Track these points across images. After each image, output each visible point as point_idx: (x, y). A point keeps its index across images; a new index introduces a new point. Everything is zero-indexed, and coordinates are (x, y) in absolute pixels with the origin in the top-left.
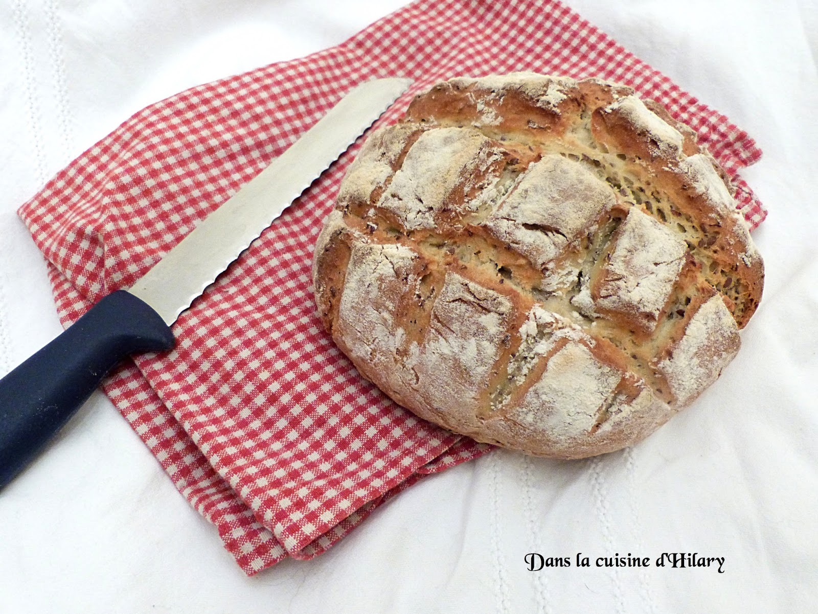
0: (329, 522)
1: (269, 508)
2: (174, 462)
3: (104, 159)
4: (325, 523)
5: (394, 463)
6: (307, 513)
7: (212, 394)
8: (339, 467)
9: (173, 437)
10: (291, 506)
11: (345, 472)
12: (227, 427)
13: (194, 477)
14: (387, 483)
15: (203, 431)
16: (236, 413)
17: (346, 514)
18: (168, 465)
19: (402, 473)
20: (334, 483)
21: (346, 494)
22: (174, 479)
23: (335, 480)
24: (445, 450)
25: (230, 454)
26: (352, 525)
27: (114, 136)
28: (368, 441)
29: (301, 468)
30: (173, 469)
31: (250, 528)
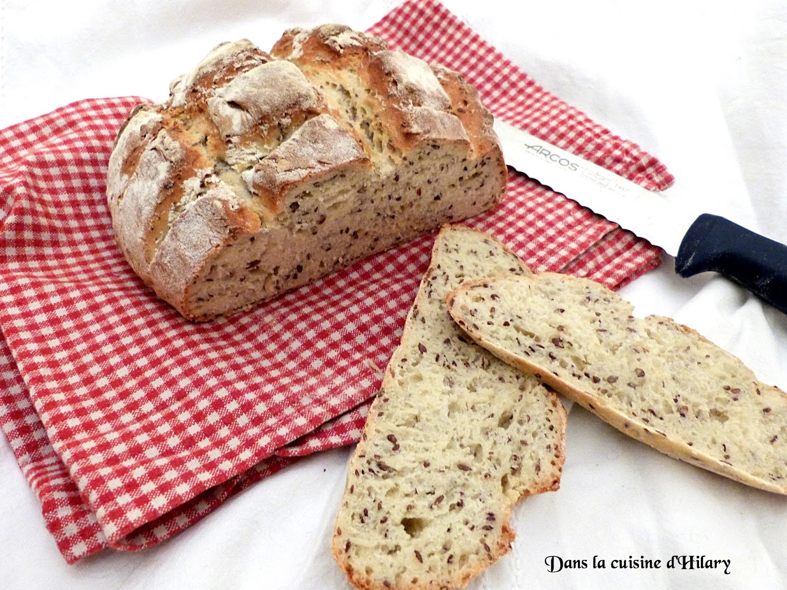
0: (159, 508)
1: (95, 489)
2: (21, 435)
3: (32, 137)
4: (155, 509)
5: (250, 443)
6: (138, 497)
7: (72, 361)
8: (189, 442)
9: (26, 409)
10: (121, 488)
11: (195, 449)
12: (78, 395)
13: (40, 453)
14: (237, 466)
15: (47, 399)
16: (93, 382)
17: (182, 500)
18: (13, 438)
19: (256, 455)
20: (177, 463)
21: (187, 476)
22: (17, 454)
23: (179, 459)
24: (311, 430)
25: (71, 427)
27: (47, 119)
28: (226, 415)
29: (145, 443)
30: (18, 443)
31: (79, 508)
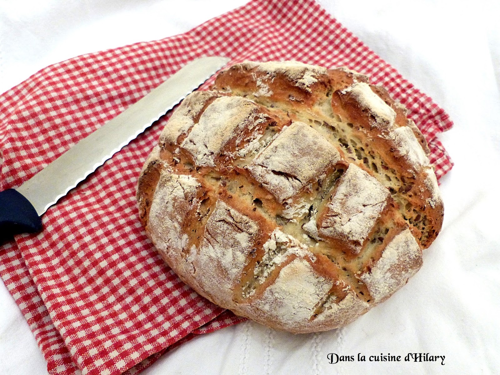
0: (121, 368)
1: (81, 355)
2: (30, 310)
4: (118, 369)
5: (176, 326)
6: (107, 361)
7: (62, 265)
8: (139, 325)
9: (32, 293)
10: (97, 355)
11: (142, 329)
12: (68, 290)
13: (43, 322)
14: (169, 341)
15: (49, 293)
16: (76, 280)
17: (134, 363)
18: (26, 313)
19: (180, 334)
20: (131, 338)
21: (138, 347)
22: (30, 322)
23: (133, 335)
24: (214, 317)
25: (64, 311)
26: (143, 367)
28: (161, 307)
29: (112, 325)
30: (29, 316)
31: (70, 366)
